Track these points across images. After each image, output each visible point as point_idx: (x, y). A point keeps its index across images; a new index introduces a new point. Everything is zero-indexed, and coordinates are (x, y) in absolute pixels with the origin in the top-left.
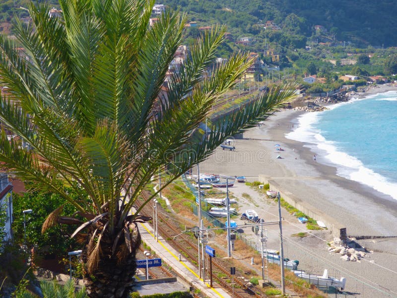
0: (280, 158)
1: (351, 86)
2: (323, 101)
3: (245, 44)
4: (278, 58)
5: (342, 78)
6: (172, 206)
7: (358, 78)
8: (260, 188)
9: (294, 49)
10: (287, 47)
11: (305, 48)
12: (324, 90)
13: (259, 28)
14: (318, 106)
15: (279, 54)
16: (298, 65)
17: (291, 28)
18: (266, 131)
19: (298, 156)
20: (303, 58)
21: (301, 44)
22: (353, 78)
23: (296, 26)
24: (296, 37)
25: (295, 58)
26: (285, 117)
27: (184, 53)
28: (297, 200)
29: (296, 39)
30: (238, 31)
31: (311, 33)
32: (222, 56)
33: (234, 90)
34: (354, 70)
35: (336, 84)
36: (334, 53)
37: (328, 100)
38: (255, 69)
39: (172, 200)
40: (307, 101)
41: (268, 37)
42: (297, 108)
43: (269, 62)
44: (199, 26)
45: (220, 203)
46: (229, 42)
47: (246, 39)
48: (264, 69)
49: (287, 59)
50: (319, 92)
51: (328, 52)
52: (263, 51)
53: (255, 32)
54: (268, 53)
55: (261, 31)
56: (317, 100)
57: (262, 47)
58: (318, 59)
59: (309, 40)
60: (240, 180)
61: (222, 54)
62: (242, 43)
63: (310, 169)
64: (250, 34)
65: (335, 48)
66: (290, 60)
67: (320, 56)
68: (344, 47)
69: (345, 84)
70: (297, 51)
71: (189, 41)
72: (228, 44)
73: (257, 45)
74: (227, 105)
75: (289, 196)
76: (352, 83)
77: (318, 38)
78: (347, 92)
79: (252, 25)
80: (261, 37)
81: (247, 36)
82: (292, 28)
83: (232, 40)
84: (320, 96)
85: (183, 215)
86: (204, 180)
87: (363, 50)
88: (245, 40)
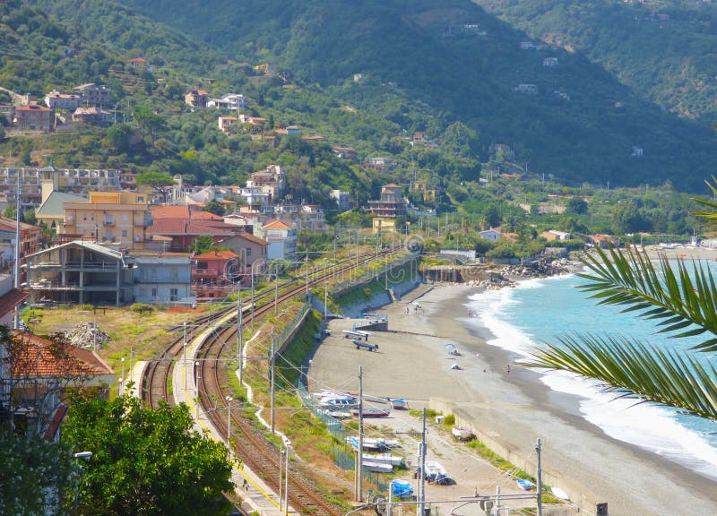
0: (457, 368)
1: (559, 250)
2: (514, 273)
3: (379, 168)
4: (433, 195)
5: (544, 235)
6: (296, 448)
7: (571, 237)
8: (437, 421)
9: (461, 181)
10: (449, 179)
11: (478, 181)
12: (517, 254)
13: (402, 142)
14: (508, 280)
15: (436, 189)
16: (466, 208)
17: (455, 146)
18: (425, 319)
19: (487, 366)
20: (476, 198)
21: (472, 175)
22: (563, 236)
23: (463, 143)
24: (464, 162)
25: (461, 198)
26: (453, 297)
27: (276, 178)
28: (511, 448)
29: (464, 165)
30: (367, 147)
31: (489, 156)
32: (342, 186)
33: (364, 247)
34: (563, 223)
35: (535, 245)
36: (527, 192)
37: (524, 271)
38: (395, 212)
39: (294, 437)
40: (490, 271)
41: (416, 159)
42: (471, 282)
43: (419, 202)
44: (302, 134)
45: (372, 446)
46: (351, 164)
47: (380, 161)
48: (410, 212)
49: (448, 198)
50: (508, 257)
51: (517, 189)
52: (408, 182)
53: (395, 150)
54: (417, 186)
55: (406, 149)
56: (504, 270)
57: (407, 175)
58: (501, 201)
59: (485, 168)
60: (398, 405)
61: (341, 183)
62: (373, 167)
63: (512, 391)
64: (387, 153)
65: (527, 183)
66: (453, 201)
67: (504, 195)
68: (543, 182)
69: (549, 246)
70: (464, 185)
71: (284, 158)
72: (351, 167)
73: (398, 171)
74: (356, 271)
75: (497, 440)
76: (560, 245)
77: (499, 165)
78: (554, 259)
79: (389, 138)
80: (405, 159)
81: (380, 156)
82: (457, 147)
83: (358, 162)
84: (510, 263)
85: (320, 466)
86: (334, 402)
87: (575, 190)
88: (378, 163)
